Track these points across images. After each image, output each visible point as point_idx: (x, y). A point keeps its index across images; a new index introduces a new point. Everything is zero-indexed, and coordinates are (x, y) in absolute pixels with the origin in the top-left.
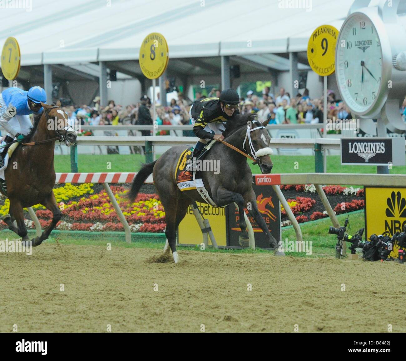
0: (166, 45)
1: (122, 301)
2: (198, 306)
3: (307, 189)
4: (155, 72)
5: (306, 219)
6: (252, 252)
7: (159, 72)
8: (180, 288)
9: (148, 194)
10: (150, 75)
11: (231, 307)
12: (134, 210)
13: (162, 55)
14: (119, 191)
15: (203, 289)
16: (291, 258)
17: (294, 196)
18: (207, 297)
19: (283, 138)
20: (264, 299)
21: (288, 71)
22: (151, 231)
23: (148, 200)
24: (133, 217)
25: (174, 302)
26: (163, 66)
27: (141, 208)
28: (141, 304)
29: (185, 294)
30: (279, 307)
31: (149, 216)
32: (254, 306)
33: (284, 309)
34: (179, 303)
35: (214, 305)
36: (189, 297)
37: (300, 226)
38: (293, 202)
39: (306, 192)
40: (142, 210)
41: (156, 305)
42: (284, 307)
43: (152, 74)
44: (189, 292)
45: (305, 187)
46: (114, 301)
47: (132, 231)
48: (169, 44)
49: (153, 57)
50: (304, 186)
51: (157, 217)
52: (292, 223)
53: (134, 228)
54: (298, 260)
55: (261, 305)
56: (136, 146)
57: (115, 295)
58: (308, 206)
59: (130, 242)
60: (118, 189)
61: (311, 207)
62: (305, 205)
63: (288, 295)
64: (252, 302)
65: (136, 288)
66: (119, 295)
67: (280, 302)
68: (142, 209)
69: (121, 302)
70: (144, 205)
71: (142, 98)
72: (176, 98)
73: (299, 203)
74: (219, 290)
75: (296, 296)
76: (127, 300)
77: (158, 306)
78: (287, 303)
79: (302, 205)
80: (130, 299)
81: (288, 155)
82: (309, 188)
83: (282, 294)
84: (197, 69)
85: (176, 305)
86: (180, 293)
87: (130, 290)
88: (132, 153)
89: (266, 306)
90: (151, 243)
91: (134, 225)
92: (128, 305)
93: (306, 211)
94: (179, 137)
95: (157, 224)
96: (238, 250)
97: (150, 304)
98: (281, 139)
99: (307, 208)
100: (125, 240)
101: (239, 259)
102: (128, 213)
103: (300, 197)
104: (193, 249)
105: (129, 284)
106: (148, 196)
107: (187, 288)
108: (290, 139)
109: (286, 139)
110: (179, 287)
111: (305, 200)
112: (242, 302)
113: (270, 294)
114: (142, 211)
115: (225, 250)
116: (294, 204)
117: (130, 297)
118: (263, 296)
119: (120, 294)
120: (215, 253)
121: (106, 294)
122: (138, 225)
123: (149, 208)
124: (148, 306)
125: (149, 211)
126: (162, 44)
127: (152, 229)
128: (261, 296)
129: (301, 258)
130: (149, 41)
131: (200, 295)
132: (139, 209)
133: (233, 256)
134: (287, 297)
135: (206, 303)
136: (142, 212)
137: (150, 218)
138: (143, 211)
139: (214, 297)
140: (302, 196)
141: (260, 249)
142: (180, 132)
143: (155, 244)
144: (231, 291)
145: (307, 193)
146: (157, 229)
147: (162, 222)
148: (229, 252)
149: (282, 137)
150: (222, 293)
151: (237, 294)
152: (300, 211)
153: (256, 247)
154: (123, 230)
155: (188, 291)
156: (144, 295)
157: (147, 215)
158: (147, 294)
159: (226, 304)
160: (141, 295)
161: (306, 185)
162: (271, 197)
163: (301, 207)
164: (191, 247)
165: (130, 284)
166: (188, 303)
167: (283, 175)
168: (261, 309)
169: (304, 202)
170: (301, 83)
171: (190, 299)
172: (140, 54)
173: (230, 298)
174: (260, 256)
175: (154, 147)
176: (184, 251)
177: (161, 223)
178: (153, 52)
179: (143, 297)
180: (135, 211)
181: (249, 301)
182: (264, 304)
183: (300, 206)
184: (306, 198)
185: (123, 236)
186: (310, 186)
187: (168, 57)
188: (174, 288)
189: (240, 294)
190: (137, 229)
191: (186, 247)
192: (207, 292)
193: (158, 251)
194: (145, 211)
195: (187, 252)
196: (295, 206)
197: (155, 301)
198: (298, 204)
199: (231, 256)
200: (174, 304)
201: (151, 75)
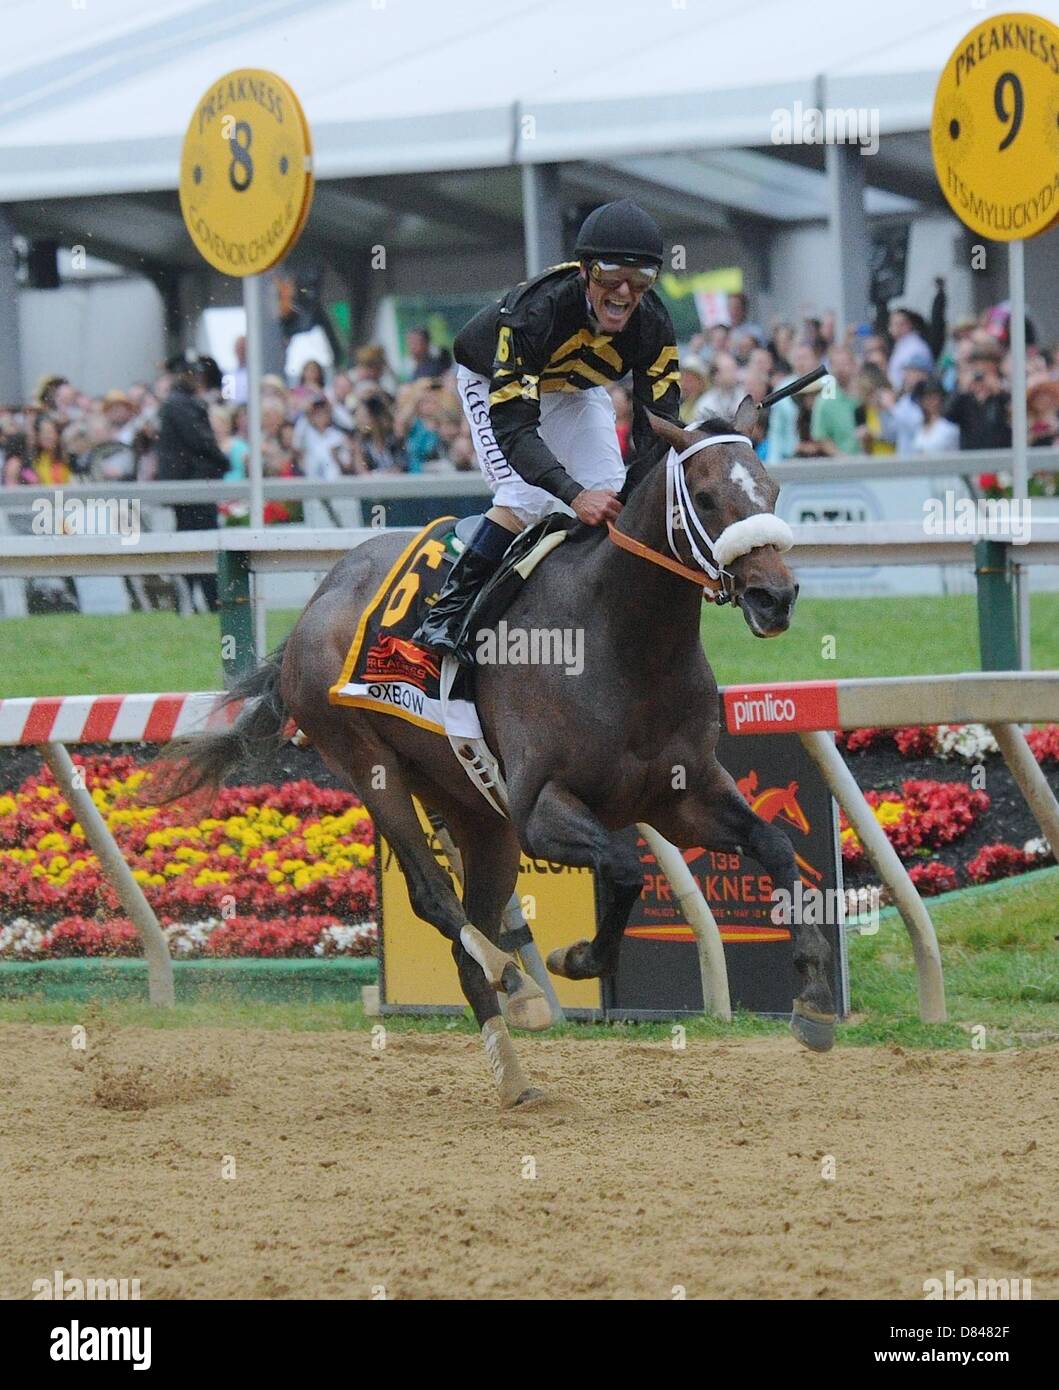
0: (299, 124)
1: (167, 1266)
2: (512, 1279)
3: (947, 745)
4: (254, 242)
5: (949, 878)
6: (720, 1029)
7: (271, 242)
8: (424, 1203)
9: (240, 785)
10: (230, 256)
11: (660, 1282)
12: (176, 862)
13: (284, 165)
14: (106, 776)
15: (527, 1203)
16: (897, 1052)
17: (891, 776)
18: (545, 1240)
19: (809, 523)
20: (806, 1242)
21: (821, 222)
22: (258, 953)
23: (238, 813)
24: (174, 893)
25: (402, 1266)
26: (289, 216)
27: (209, 848)
28: (260, 1278)
29: (448, 1230)
30: (874, 1276)
31: (247, 884)
32: (764, 1275)
33: (899, 1282)
34: (429, 1270)
35: (585, 1275)
36: (467, 1243)
37: (927, 908)
38: (886, 806)
39: (943, 757)
40: (212, 860)
41: (325, 1281)
42: (897, 1273)
43: (241, 256)
44: (461, 1218)
45: (940, 737)
46: (135, 1267)
47: (175, 951)
48: (313, 114)
49: (241, 178)
50: (935, 731)
51: (282, 889)
52: (890, 898)
53: (181, 941)
54: (928, 1063)
55: (790, 1266)
56: (155, 577)
57: (134, 1240)
58: (957, 818)
59: (171, 1005)
60: (103, 768)
61: (971, 826)
62: (941, 817)
63: (905, 1220)
64: (752, 1257)
65: (224, 1207)
66: (156, 1243)
67: (875, 1252)
68: (215, 856)
69: (168, 1271)
70: (221, 837)
71: (175, 363)
72: (324, 356)
73: (914, 807)
74: (597, 1206)
75: (945, 1225)
76: (194, 1264)
77: (333, 1284)
78: (911, 1257)
79: (928, 815)
80: (204, 1259)
81: (837, 594)
82: (957, 742)
83: (880, 1218)
84: (413, 225)
85: (415, 1280)
86: (424, 1224)
87: (197, 1218)
88: (136, 606)
89: (818, 1273)
90: (262, 1003)
91: (183, 927)
92: (202, 1285)
93: (946, 844)
94: (347, 531)
95: (284, 918)
96: (655, 1023)
97: (300, 1279)
98: (804, 525)
99: (953, 830)
100: (146, 994)
101: (665, 1063)
102: (153, 873)
103: (919, 779)
104: (454, 1025)
105: (189, 1190)
106: (237, 797)
107: (453, 1199)
108: (840, 523)
109: (824, 523)
110: (416, 1198)
111: (943, 795)
112: (705, 1258)
113: (826, 1219)
114: (212, 865)
115: (597, 1029)
116: (893, 812)
117: (203, 1248)
118: (798, 1228)
119: (157, 1236)
120: (551, 1043)
121: (94, 1240)
122: (201, 924)
123: (244, 851)
124: (291, 1286)
125: (244, 859)
126: (280, 120)
127: (263, 940)
128: (787, 1227)
129: (940, 1052)
130: (221, 107)
131: (514, 1229)
132: (200, 856)
133: (635, 1051)
134: (905, 1227)
135: (548, 1266)
136: (213, 869)
137: (252, 892)
138: (219, 863)
139: (578, 1237)
140: (924, 776)
141: (753, 1017)
142: (349, 508)
143: (282, 1008)
144: (649, 1210)
145: (951, 760)
146: (286, 940)
147: (305, 908)
148: (614, 1035)
149: (806, 515)
150: (613, 1221)
151: (678, 1222)
152: (923, 845)
153: (733, 1009)
154: (134, 948)
155: (460, 1213)
156: (261, 1238)
157: (238, 881)
158: (276, 1233)
159: (638, 1271)
160: (248, 1238)
161: (943, 729)
162: (793, 786)
163: (927, 825)
164: (441, 1016)
165: (194, 1191)
166: (469, 1268)
167: (848, 688)
168: (797, 1285)
169: (935, 803)
170: (884, 276)
171: (473, 1251)
172: (184, 165)
173: (651, 1240)
174: (757, 1050)
175: (259, 576)
176: (417, 1038)
177: (303, 913)
178: (240, 154)
179: (263, 1248)
180: (184, 866)
181: (736, 1251)
182: (805, 1265)
183: (918, 823)
184: (943, 786)
185: (138, 979)
186: (962, 730)
187: (308, 175)
188: (395, 1205)
189: (693, 1222)
190: (194, 942)
191: (418, 1017)
192: (543, 1215)
193: (300, 1042)
194: (228, 861)
195: (429, 1039)
196: (898, 820)
197: (320, 1264)
198: (912, 813)
199: (626, 1053)
200: (404, 1273)
201: (235, 256)
